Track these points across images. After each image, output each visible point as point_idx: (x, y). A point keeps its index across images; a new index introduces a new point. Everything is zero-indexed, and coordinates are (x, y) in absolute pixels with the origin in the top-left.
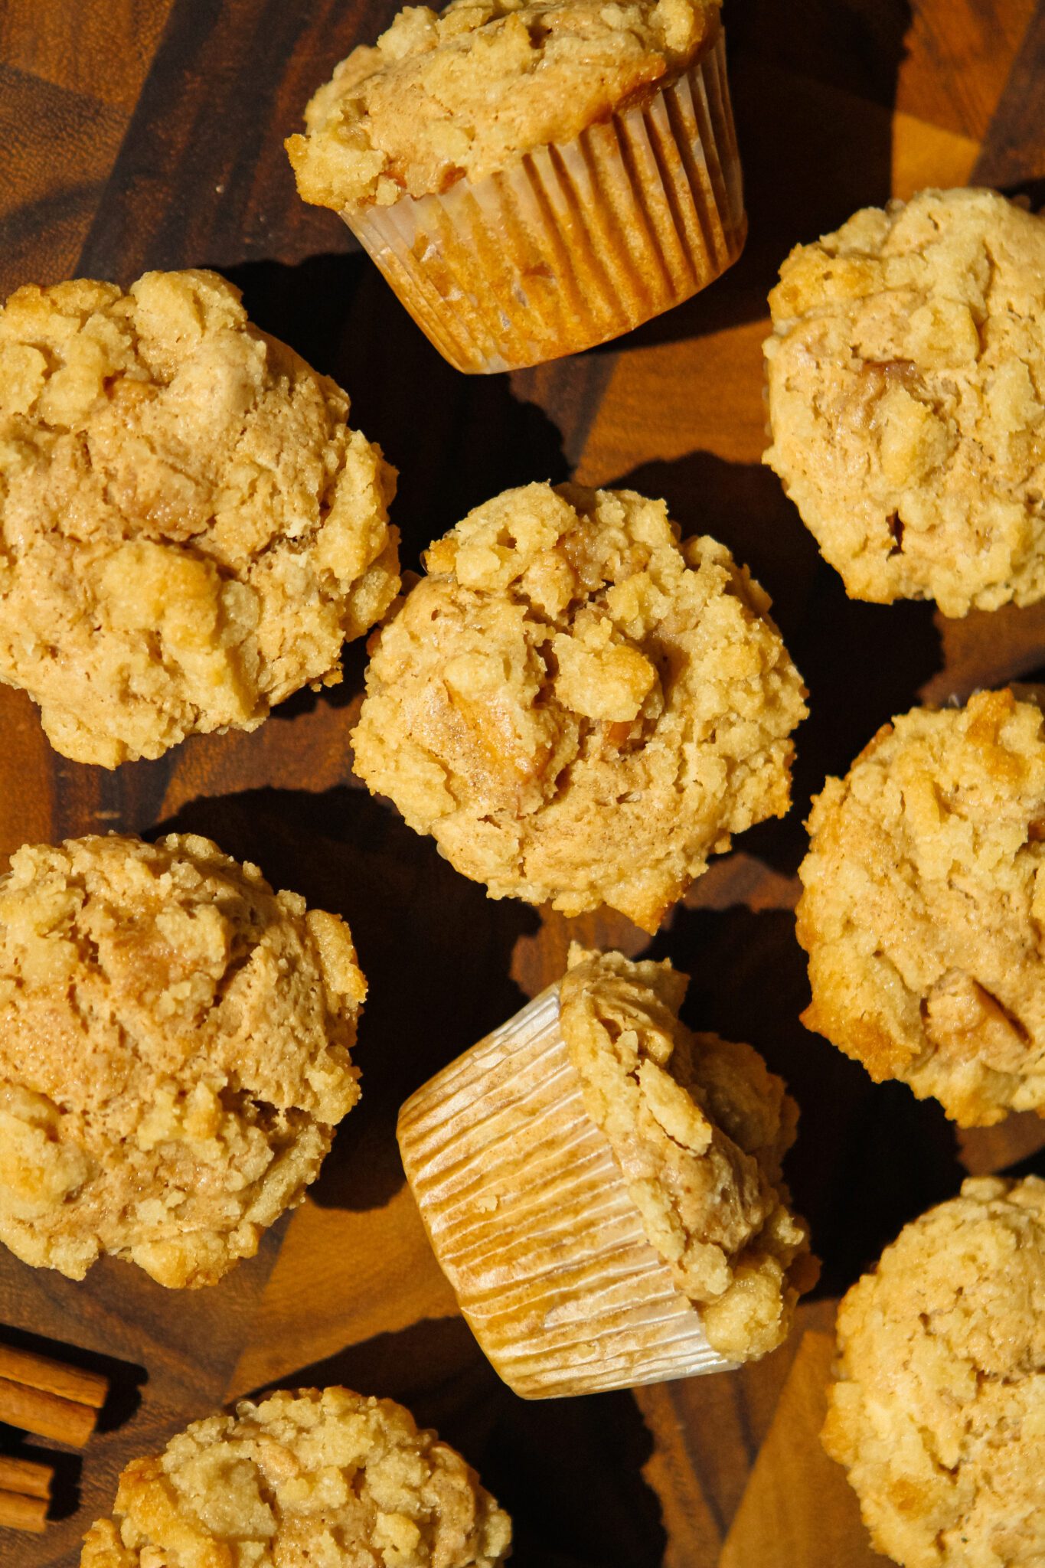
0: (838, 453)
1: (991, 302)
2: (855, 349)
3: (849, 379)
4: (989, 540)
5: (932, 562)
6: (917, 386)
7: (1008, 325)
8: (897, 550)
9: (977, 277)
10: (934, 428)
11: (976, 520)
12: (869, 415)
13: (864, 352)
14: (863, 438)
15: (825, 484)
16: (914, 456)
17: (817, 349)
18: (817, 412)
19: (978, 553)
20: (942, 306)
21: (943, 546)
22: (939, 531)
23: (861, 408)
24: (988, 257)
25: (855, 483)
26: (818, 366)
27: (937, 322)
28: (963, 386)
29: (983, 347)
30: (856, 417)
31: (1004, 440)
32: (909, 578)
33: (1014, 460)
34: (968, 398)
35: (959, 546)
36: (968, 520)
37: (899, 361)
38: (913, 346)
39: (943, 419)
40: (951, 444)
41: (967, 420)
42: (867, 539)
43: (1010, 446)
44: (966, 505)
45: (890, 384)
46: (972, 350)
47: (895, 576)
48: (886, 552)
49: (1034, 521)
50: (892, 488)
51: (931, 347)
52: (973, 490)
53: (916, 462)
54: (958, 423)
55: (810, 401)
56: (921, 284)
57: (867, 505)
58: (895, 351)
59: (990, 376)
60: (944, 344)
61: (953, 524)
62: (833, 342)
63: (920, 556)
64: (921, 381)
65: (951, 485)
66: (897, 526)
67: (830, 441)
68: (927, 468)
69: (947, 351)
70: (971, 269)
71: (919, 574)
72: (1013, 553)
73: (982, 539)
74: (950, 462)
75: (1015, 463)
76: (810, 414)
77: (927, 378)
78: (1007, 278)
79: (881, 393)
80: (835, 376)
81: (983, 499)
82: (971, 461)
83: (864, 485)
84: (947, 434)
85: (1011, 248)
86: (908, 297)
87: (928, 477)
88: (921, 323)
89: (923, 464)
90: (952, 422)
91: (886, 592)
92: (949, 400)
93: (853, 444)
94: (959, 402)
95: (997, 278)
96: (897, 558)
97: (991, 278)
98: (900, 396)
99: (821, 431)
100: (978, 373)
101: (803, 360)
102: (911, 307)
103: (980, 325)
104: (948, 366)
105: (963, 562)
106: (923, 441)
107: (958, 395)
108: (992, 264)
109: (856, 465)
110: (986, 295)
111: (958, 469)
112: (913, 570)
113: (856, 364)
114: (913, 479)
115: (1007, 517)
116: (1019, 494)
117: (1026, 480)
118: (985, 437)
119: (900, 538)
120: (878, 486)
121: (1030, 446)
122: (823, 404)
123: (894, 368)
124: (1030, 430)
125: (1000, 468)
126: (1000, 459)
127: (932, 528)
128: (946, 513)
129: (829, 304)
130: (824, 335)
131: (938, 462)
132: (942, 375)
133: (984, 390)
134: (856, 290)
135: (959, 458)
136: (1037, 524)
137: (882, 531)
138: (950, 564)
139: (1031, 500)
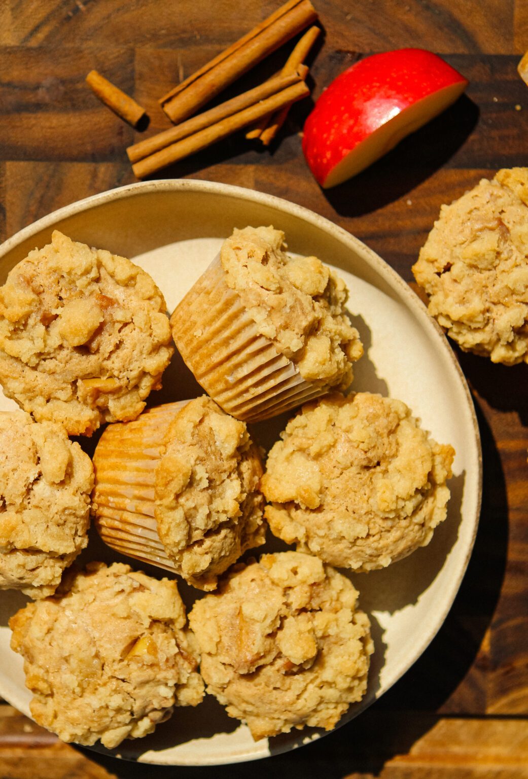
0: (461, 228)
2: (503, 211)
3: (491, 216)
4: (464, 304)
5: (443, 290)
6: (503, 241)
8: (439, 274)
10: (492, 255)
11: (468, 294)
12: (481, 230)
13: (503, 215)
14: (472, 233)
15: (446, 232)
16: (476, 255)
17: (494, 197)
18: (470, 212)
19: (456, 303)
21: (451, 289)
22: (456, 284)
23: (482, 225)
25: (454, 242)
26: (488, 202)
28: (514, 258)
30: (478, 226)
31: (503, 285)
32: (432, 286)
33: (498, 293)
34: (510, 263)
35: (455, 295)
36: (466, 292)
37: (508, 230)
38: (516, 231)
39: (497, 258)
40: (490, 267)
41: (502, 266)
42: (436, 260)
43: (502, 288)
44: (471, 287)
45: (497, 231)
47: (430, 280)
48: (436, 271)
49: (481, 315)
50: (460, 257)
51: (520, 237)
52: (478, 287)
53: (475, 258)
54: (499, 264)
55: (473, 207)
57: (448, 252)
58: (510, 226)
59: (523, 265)
60: (524, 241)
61: (461, 288)
62: (500, 202)
63: (442, 284)
64: (506, 241)
65: (475, 277)
66: (448, 268)
67: (463, 223)
68: (475, 263)
69: (523, 243)
71: (436, 289)
72: (464, 315)
73: (463, 301)
74: (483, 271)
75: (498, 295)
76: (468, 210)
77: (509, 242)
79: (492, 229)
80: (489, 210)
81: (477, 292)
82: (488, 278)
83: (455, 246)
84: (492, 264)
87: (473, 267)
89: (476, 261)
90: (497, 262)
91: (422, 281)
92: (505, 255)
93: (467, 232)
94: (506, 260)
96: (437, 276)
98: (495, 237)
99: (464, 217)
100: (522, 260)
101: (487, 197)
104: (517, 247)
105: (450, 300)
106: (484, 255)
107: (509, 258)
109: (461, 238)
111: (482, 276)
112: (436, 286)
113: (497, 215)
114: (467, 261)
115: (476, 304)
116: (488, 305)
117: (494, 304)
118: (500, 277)
119: (444, 272)
120: (458, 251)
121: (507, 296)
122: (475, 213)
123: (504, 229)
124: (513, 292)
125: (491, 290)
126: (495, 288)
127: (455, 281)
128: (463, 283)
129: (512, 191)
130: (500, 197)
131: (480, 266)
132: (513, 248)
133: (517, 266)
134: (524, 197)
135: (487, 274)
136: (480, 318)
137: (443, 263)
138: (446, 296)
139: (488, 310)
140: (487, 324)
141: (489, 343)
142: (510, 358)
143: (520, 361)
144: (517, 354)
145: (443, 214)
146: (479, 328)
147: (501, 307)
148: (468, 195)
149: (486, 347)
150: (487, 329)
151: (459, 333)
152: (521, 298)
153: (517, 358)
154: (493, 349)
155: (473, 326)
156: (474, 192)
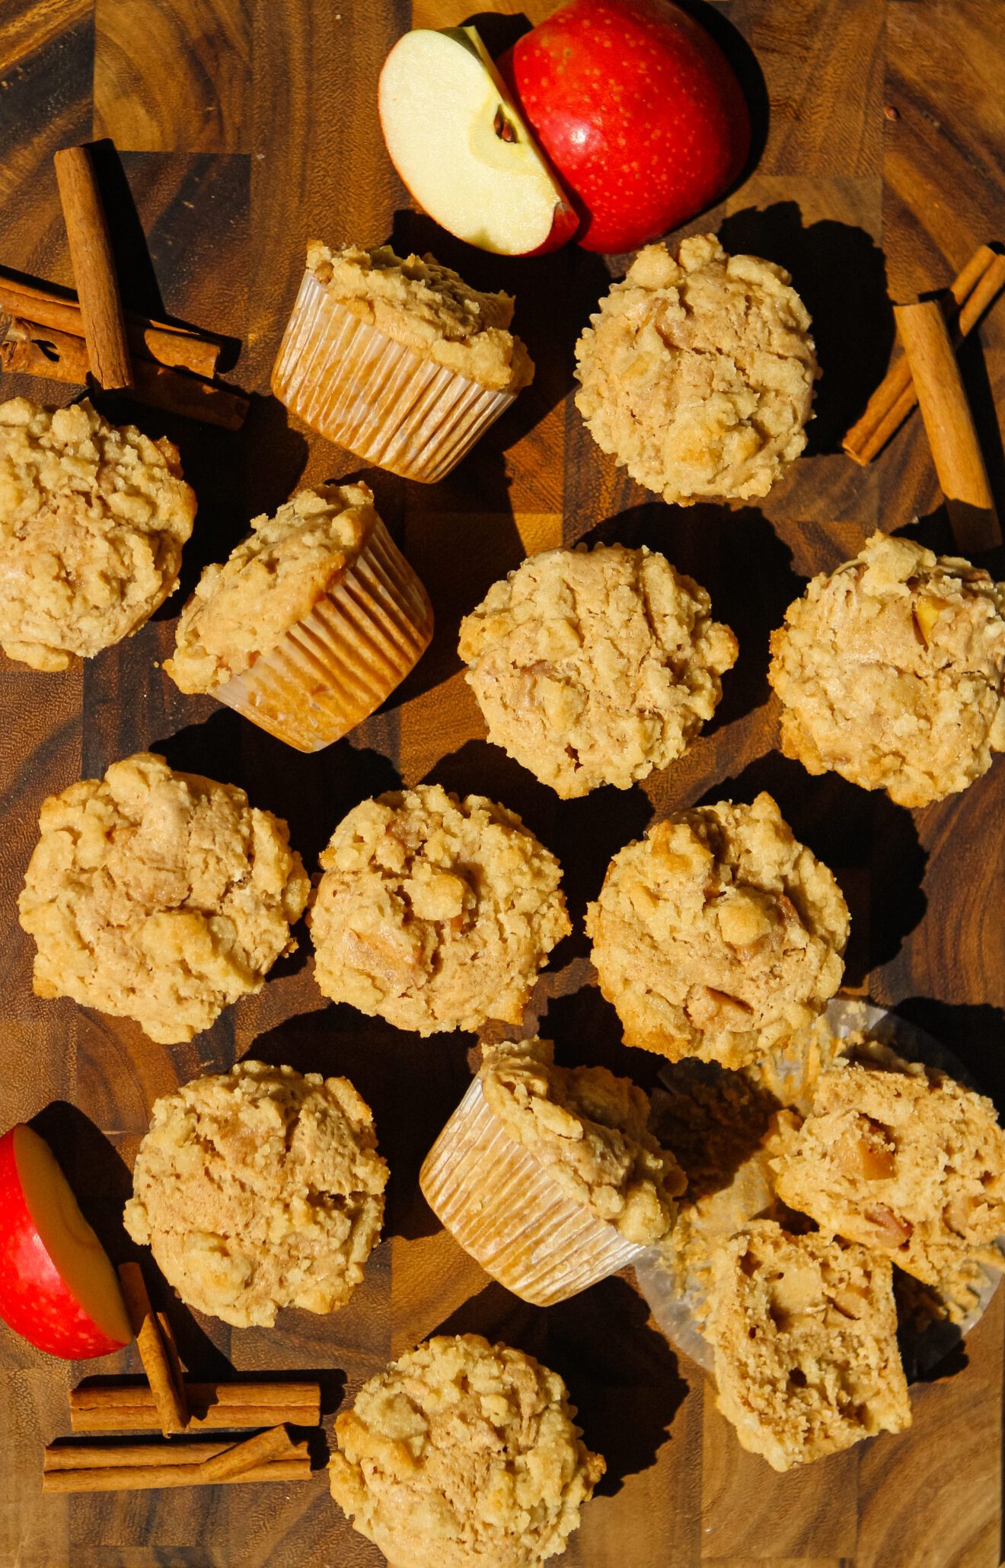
0: (524, 724)
1: (578, 612)
2: (514, 663)
3: (516, 681)
4: (626, 742)
5: (600, 764)
6: (553, 673)
7: (592, 621)
8: (578, 765)
9: (565, 601)
10: (569, 693)
11: (614, 734)
12: (532, 699)
13: (519, 664)
14: (534, 711)
15: (525, 744)
16: (563, 711)
17: (493, 671)
18: (505, 706)
19: (622, 751)
20: (551, 624)
21: (601, 755)
22: (596, 747)
23: (527, 695)
24: (568, 587)
25: (540, 737)
26: (497, 680)
27: (551, 633)
28: (579, 664)
29: (582, 638)
30: (526, 702)
31: (611, 685)
32: (592, 777)
34: (584, 670)
35: (610, 751)
36: (609, 735)
37: (540, 662)
38: (542, 653)
39: (574, 686)
40: (584, 698)
41: (587, 681)
42: (559, 766)
43: (616, 687)
44: (605, 727)
45: (538, 677)
46: (575, 643)
47: (584, 779)
48: (573, 768)
49: (646, 722)
50: (561, 733)
51: (553, 648)
52: (607, 719)
53: (567, 714)
54: (583, 685)
55: (500, 701)
56: (536, 615)
57: (551, 747)
58: (536, 658)
59: (591, 653)
60: (560, 645)
61: (602, 741)
62: (500, 664)
63: (592, 764)
64: (554, 669)
65: (593, 720)
66: (573, 753)
67: (518, 720)
68: (575, 715)
69: (562, 648)
70: (561, 598)
71: (597, 773)
72: (641, 745)
73: (621, 742)
74: (587, 708)
75: (623, 695)
76: (502, 709)
77: (557, 666)
78: (582, 596)
79: (535, 684)
80: (509, 683)
81: (613, 721)
82: (598, 703)
83: (546, 737)
84: (580, 694)
85: (579, 578)
86: (532, 625)
87: (578, 720)
88: (542, 637)
89: (571, 714)
90: (580, 686)
91: (582, 789)
92: (573, 674)
93: (530, 717)
94: (579, 673)
95: (578, 598)
96: (580, 769)
97: (574, 598)
98: (544, 682)
99: (510, 716)
100: (584, 653)
101: (488, 679)
102: (535, 630)
103: (576, 627)
104: (566, 656)
105: (616, 759)
106: (566, 703)
107: (578, 670)
108: (572, 590)
109: (537, 727)
110: (574, 608)
111: (593, 710)
112: (592, 772)
113: (517, 672)
114: (569, 725)
115: (630, 726)
116: (633, 711)
117: (633, 702)
118: (600, 688)
119: (577, 758)
120: (553, 735)
121: (628, 684)
122: (507, 700)
123: (537, 668)
124: (624, 674)
125: (616, 701)
126: (614, 697)
127: (592, 747)
128: (596, 736)
129: (490, 645)
130: (494, 662)
131: (580, 710)
132: (565, 661)
133: (591, 662)
134: (501, 633)
135: (592, 703)
136: (649, 724)
137: (565, 758)
138: (610, 763)
139: (641, 711)
140: (659, 717)
141: (684, 717)
142: (711, 695)
143: (719, 682)
144: (708, 685)
145: (499, 743)
146: (663, 728)
147: (641, 694)
148: (482, 702)
149: (689, 723)
150: (666, 717)
151: (663, 755)
152: (635, 665)
153: (714, 685)
154: (696, 714)
155: (657, 735)
156: (480, 695)
